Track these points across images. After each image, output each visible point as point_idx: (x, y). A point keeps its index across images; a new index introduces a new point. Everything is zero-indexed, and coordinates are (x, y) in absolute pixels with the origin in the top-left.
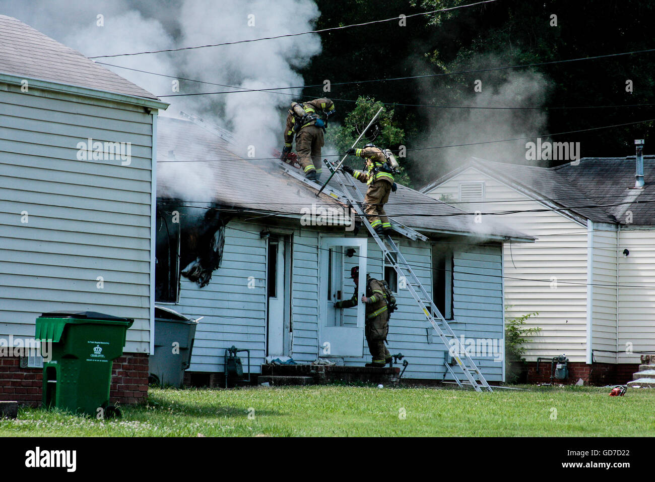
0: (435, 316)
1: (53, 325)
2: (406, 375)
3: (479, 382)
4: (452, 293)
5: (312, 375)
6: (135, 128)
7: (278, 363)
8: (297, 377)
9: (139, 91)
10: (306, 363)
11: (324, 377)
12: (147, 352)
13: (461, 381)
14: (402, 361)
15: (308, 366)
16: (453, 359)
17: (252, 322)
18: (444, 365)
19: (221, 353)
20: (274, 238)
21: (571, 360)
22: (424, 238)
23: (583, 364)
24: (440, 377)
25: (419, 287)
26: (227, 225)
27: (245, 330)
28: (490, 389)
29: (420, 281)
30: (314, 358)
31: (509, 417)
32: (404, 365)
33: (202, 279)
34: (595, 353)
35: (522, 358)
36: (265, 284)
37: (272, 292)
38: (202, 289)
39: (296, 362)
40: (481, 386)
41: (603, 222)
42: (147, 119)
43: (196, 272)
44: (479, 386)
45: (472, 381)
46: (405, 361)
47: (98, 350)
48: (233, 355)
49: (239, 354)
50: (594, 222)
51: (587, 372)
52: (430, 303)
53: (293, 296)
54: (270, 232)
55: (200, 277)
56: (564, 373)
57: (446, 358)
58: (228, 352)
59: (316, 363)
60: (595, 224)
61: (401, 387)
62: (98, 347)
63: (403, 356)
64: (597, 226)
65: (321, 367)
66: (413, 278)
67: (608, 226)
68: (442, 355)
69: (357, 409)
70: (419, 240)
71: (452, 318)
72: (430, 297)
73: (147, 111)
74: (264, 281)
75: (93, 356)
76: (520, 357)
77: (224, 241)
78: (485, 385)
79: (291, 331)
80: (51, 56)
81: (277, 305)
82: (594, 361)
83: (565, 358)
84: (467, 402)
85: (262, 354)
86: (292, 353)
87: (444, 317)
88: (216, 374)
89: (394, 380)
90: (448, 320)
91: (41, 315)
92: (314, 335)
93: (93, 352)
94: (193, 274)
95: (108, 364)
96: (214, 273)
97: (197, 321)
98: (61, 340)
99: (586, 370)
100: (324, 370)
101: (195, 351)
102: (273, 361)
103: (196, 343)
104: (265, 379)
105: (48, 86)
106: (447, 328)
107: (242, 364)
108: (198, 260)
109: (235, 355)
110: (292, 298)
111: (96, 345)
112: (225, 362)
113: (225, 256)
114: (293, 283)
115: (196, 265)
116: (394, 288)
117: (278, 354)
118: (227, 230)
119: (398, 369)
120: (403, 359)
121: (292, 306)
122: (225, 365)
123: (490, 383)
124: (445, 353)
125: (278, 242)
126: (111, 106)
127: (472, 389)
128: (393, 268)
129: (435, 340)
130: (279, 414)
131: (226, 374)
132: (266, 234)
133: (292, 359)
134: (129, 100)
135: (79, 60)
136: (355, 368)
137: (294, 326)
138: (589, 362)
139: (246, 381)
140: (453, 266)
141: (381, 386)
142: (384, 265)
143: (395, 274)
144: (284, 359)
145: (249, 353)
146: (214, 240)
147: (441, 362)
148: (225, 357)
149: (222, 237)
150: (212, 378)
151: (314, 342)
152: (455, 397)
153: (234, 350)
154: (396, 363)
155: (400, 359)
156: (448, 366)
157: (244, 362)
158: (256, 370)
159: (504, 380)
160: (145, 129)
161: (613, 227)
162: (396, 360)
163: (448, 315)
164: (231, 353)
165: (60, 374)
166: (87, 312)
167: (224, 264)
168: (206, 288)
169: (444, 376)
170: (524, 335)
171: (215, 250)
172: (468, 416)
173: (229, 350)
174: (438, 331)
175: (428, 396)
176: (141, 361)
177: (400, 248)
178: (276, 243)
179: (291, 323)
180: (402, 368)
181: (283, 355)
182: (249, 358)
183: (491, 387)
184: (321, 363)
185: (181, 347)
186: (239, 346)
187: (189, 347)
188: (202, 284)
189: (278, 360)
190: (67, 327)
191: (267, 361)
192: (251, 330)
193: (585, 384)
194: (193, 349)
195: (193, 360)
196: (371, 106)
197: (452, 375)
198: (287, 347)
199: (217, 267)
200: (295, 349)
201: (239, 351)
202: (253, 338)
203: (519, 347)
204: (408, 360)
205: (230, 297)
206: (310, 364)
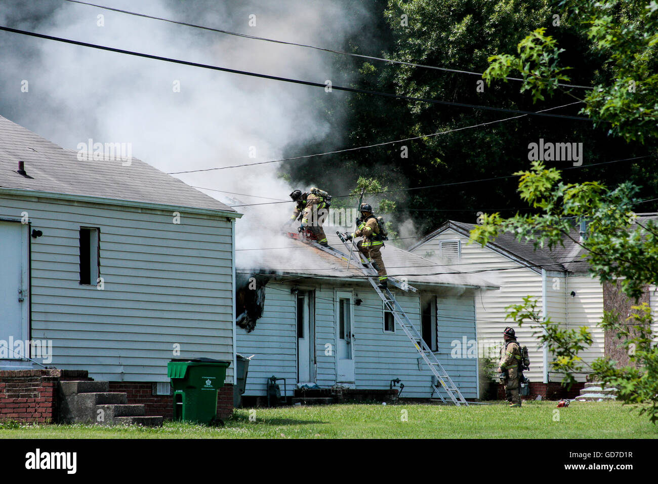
0: (424, 349)
1: (179, 367)
2: (403, 395)
3: (458, 399)
4: (437, 330)
5: (332, 396)
6: (221, 231)
7: (306, 388)
8: (322, 398)
9: (223, 206)
10: (327, 387)
11: (341, 398)
12: (232, 382)
13: (445, 399)
14: (399, 385)
15: (330, 390)
16: (438, 382)
17: (287, 357)
18: (432, 387)
19: (263, 381)
20: (301, 293)
21: (531, 380)
22: (414, 290)
23: (541, 383)
24: (429, 396)
25: (411, 327)
26: (266, 285)
27: (281, 363)
28: (467, 404)
29: (412, 322)
30: (333, 383)
31: (478, 422)
32: (401, 387)
33: (249, 326)
34: (550, 375)
35: (493, 379)
36: (295, 328)
37: (300, 334)
38: (249, 334)
39: (320, 387)
40: (460, 402)
41: (554, 271)
42: (229, 225)
43: (245, 321)
44: (459, 402)
45: (454, 399)
46: (402, 384)
47: (208, 383)
48: (273, 382)
49: (277, 382)
50: (547, 270)
51: (544, 389)
52: (420, 340)
53: (316, 337)
54: (298, 289)
55: (248, 324)
56: (526, 391)
57: (433, 382)
58: (270, 380)
59: (335, 387)
60: (548, 272)
61: (399, 404)
62: (208, 381)
63: (400, 381)
64: (550, 274)
65: (340, 390)
66: (407, 320)
67: (558, 274)
68: (430, 379)
69: (374, 418)
70: (410, 291)
71: (437, 350)
72: (420, 334)
73: (229, 220)
74: (294, 326)
75: (205, 386)
76: (491, 378)
77: (264, 297)
78: (464, 401)
79: (315, 363)
80: (165, 185)
81: (304, 343)
82: (549, 381)
83: (527, 379)
84: (449, 414)
85: (294, 382)
86: (317, 380)
87: (431, 349)
88: (261, 397)
89: (394, 399)
90: (434, 351)
91: (170, 360)
92: (332, 366)
93: (206, 384)
94: (243, 323)
95: (215, 391)
96: (258, 321)
97: (249, 358)
98: (185, 376)
99: (543, 388)
100: (341, 392)
101: (248, 381)
102: (303, 387)
103: (249, 375)
104: (297, 400)
105: (166, 207)
106: (434, 358)
107: (280, 389)
108: (246, 312)
109: (275, 382)
110: (316, 339)
111: (207, 379)
112: (268, 388)
113: (265, 308)
114: (316, 327)
115: (245, 316)
116: (392, 328)
117: (306, 382)
118: (266, 288)
119: (397, 390)
120: (400, 383)
121: (316, 344)
122: (267, 390)
123: (467, 399)
124: (432, 377)
125: (304, 296)
126: (205, 217)
127: (452, 404)
128: (391, 313)
129: (424, 367)
130: (323, 423)
131: (269, 397)
132: (296, 290)
133: (316, 385)
134: (217, 213)
135: (181, 186)
136: (365, 391)
137: (318, 359)
138: (545, 381)
139: (283, 402)
140: (437, 309)
141: (384, 404)
142: (384, 311)
143: (393, 317)
144: (311, 385)
145: (285, 380)
146: (257, 296)
147: (429, 384)
148: (268, 384)
149: (263, 294)
150: (258, 400)
151: (333, 372)
152: (441, 411)
153: (274, 379)
154: (395, 386)
155: (398, 383)
156: (435, 387)
157: (282, 387)
158: (290, 394)
159: (478, 398)
160: (228, 232)
161: (562, 275)
162: (394, 383)
163: (434, 348)
164: (271, 382)
165: (185, 398)
166: (201, 358)
167: (265, 314)
168: (253, 332)
169: (432, 395)
170: (493, 361)
171: (258, 304)
172: (450, 422)
173: (271, 379)
174: (426, 360)
175: (421, 410)
176: (229, 389)
177: (396, 297)
178: (303, 297)
179: (315, 357)
180: (400, 390)
181: (310, 382)
182: (285, 384)
183: (468, 403)
184: (339, 387)
185: (239, 377)
186: (277, 376)
187: (245, 377)
188: (249, 330)
189: (306, 386)
190: (189, 368)
191: (298, 387)
192: (286, 364)
193: (543, 399)
194: (247, 379)
195: (247, 387)
196: (370, 184)
197: (438, 394)
198: (313, 375)
199: (260, 317)
200: (318, 377)
201: (278, 380)
202: (287, 370)
203: (490, 371)
204: (404, 383)
205: (271, 339)
206: (330, 388)
